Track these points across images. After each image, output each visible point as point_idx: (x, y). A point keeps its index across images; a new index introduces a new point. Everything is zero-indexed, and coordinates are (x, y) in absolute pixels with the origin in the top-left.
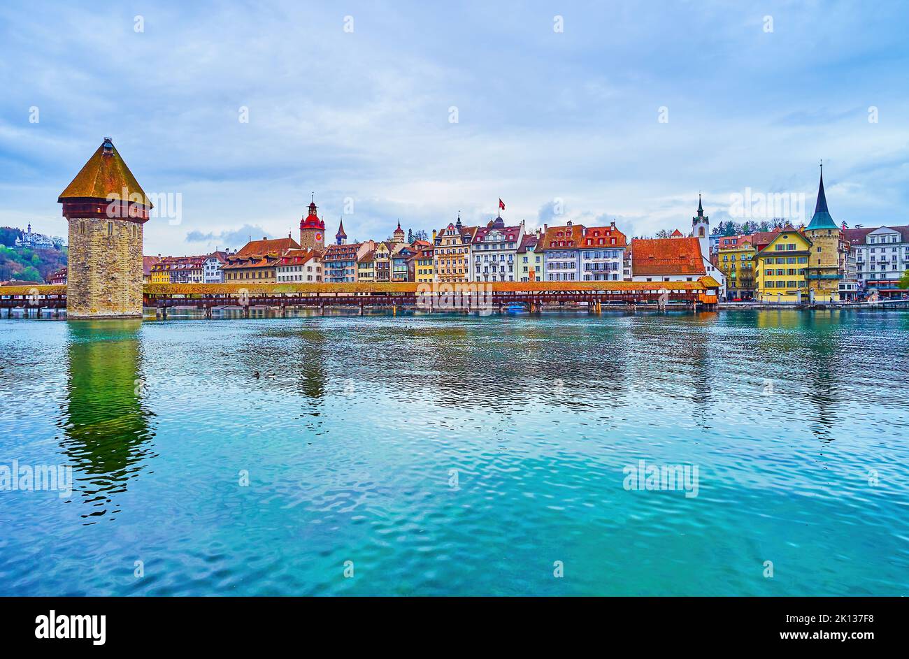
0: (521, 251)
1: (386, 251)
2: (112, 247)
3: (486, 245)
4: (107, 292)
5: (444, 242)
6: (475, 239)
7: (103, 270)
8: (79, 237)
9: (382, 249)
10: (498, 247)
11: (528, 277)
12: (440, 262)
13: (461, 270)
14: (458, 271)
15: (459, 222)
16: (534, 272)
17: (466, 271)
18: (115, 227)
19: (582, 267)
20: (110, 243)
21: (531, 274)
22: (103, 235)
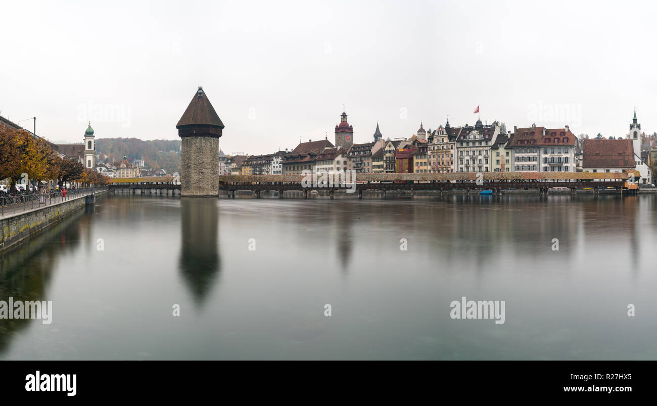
0: (495, 147)
1: (393, 148)
3: (468, 142)
5: (435, 141)
6: (459, 138)
9: (390, 146)
10: (477, 144)
11: (500, 168)
12: (432, 157)
13: (448, 163)
14: (445, 163)
15: (448, 125)
16: (504, 165)
17: (452, 163)
19: (542, 160)
21: (503, 165)
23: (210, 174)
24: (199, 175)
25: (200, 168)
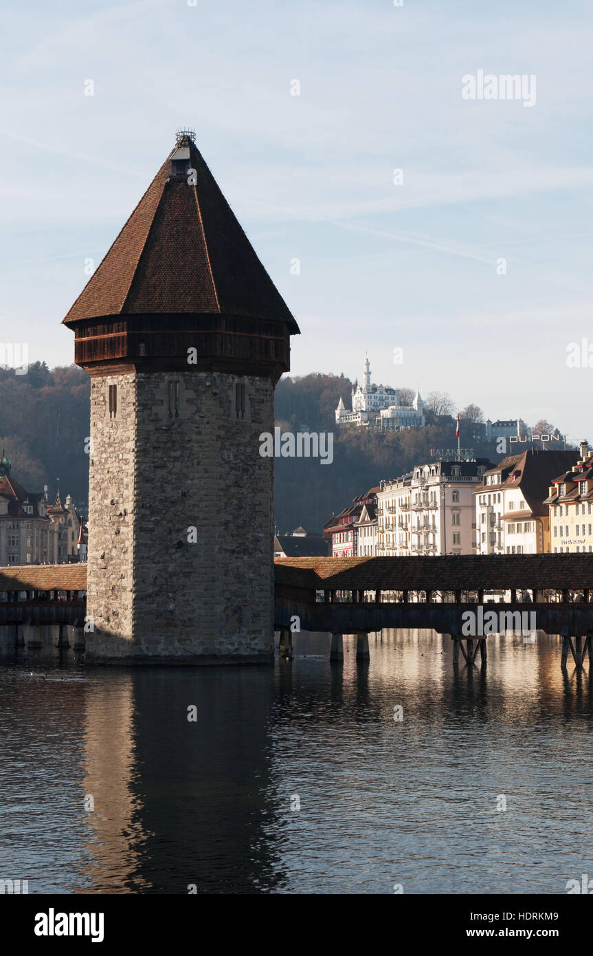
2: (178, 453)
7: (157, 523)
8: (107, 430)
18: (186, 394)
20: (174, 442)
22: (157, 420)
23: (220, 552)
24: (167, 557)
25: (171, 521)
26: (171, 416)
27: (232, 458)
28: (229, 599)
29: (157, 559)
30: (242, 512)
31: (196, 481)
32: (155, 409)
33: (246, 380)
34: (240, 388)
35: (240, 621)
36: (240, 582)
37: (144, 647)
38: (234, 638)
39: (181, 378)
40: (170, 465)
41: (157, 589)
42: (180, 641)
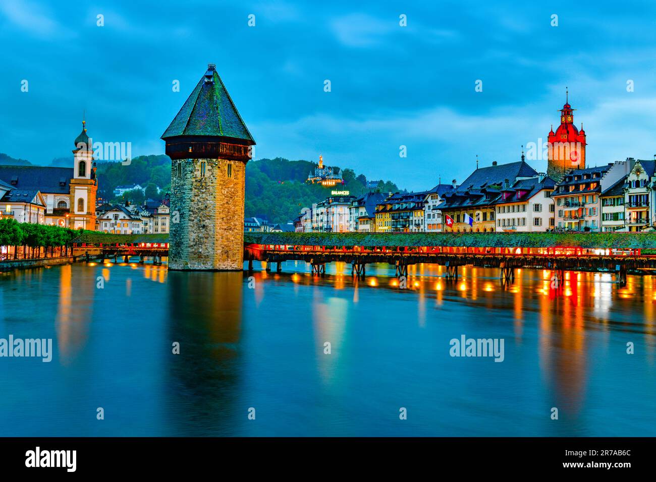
2: (204, 190)
4: (199, 242)
7: (195, 217)
18: (208, 167)
20: (202, 186)
22: (196, 177)
23: (220, 229)
24: (198, 231)
25: (200, 217)
26: (201, 176)
27: (226, 193)
28: (223, 248)
29: (195, 231)
30: (230, 214)
31: (211, 202)
32: (195, 173)
33: (232, 162)
34: (230, 166)
35: (228, 257)
36: (228, 241)
37: (189, 266)
38: (226, 263)
39: (206, 161)
40: (201, 195)
41: (195, 243)
42: (203, 263)
